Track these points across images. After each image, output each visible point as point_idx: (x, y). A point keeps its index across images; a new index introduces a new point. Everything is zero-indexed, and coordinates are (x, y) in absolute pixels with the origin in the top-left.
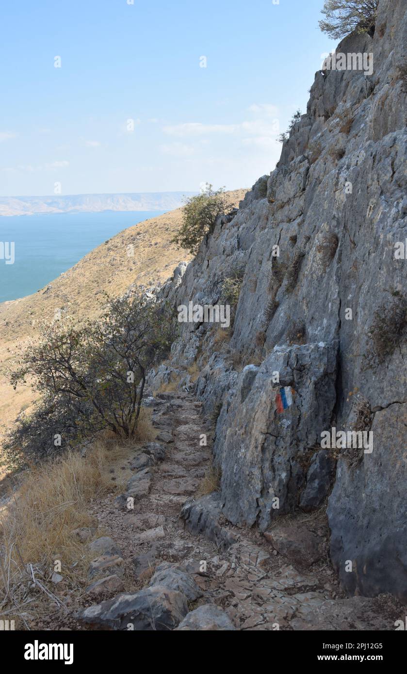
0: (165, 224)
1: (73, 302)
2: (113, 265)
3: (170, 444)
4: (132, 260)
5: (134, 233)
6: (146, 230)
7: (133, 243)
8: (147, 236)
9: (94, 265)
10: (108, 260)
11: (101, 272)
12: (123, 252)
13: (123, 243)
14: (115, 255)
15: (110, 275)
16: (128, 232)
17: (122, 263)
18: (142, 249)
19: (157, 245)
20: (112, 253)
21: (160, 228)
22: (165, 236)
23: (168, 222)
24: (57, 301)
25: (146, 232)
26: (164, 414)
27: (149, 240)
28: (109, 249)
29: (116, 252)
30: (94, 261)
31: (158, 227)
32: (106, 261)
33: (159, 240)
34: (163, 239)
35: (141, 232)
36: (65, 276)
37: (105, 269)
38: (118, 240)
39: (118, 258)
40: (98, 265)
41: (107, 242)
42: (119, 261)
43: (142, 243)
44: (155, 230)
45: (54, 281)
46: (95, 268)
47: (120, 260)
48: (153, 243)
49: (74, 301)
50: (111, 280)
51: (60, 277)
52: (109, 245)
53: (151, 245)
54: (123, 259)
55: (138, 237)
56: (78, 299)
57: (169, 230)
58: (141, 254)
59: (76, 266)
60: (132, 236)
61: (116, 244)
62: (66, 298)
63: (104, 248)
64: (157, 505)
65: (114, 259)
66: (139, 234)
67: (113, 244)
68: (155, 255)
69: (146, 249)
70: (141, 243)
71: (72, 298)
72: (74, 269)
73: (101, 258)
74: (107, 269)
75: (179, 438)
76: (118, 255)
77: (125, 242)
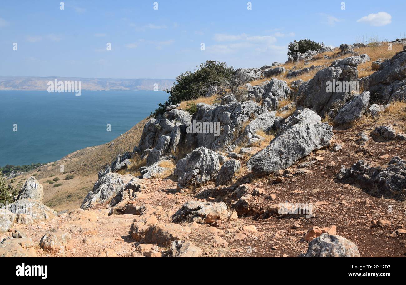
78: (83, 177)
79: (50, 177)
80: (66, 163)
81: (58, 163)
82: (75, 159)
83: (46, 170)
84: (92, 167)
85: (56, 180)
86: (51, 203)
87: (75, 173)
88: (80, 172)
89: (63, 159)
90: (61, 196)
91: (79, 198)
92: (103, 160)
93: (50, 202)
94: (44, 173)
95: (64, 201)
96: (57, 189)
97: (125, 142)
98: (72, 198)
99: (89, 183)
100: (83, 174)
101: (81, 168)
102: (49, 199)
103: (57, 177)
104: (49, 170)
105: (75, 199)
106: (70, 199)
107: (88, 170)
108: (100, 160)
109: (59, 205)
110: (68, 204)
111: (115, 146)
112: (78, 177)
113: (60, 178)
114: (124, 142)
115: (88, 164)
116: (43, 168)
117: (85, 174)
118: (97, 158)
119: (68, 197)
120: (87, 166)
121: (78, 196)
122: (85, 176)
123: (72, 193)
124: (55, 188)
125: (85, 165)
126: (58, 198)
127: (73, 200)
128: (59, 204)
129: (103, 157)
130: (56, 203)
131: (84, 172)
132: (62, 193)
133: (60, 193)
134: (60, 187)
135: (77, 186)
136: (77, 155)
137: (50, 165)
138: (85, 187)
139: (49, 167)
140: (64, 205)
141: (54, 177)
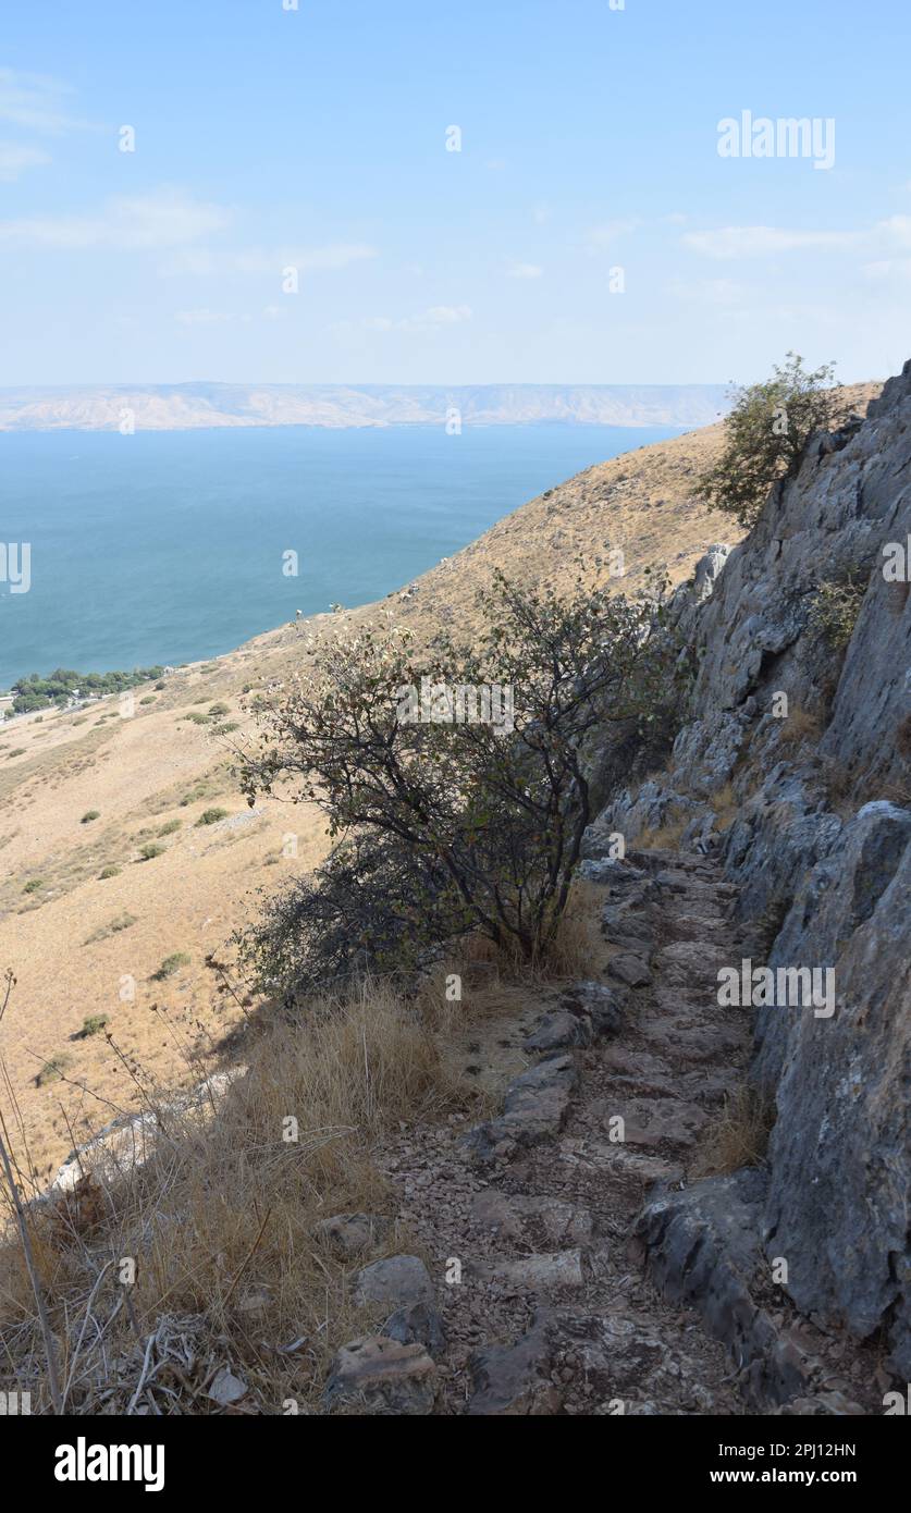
0: (684, 459)
1: (462, 626)
2: (557, 548)
3: (640, 991)
4: (603, 537)
5: (610, 476)
6: (637, 471)
7: (607, 499)
8: (641, 485)
9: (516, 544)
10: (547, 535)
11: (530, 563)
12: (583, 518)
13: (583, 498)
14: (563, 525)
15: (550, 570)
16: (596, 473)
17: (578, 543)
18: (627, 515)
19: (663, 507)
20: (557, 519)
21: (671, 468)
22: (682, 487)
23: (690, 454)
24: (427, 620)
25: (638, 476)
26: (634, 906)
27: (644, 495)
28: (551, 511)
29: (566, 518)
30: (516, 535)
31: (666, 465)
32: (543, 538)
33: (667, 496)
34: (676, 492)
35: (626, 475)
36: (450, 565)
37: (539, 555)
38: (573, 491)
39: (571, 533)
40: (525, 544)
41: (548, 494)
42: (571, 540)
43: (627, 502)
44: (659, 472)
45: (425, 576)
46: (518, 552)
47: (574, 537)
48: (652, 501)
49: (466, 623)
50: (550, 580)
51: (438, 568)
52: (552, 501)
53: (648, 506)
54: (581, 535)
55: (619, 486)
56: (474, 620)
57: (692, 472)
58: (624, 525)
59: (476, 544)
60: (605, 483)
61: (568, 500)
62: (449, 615)
63: (540, 506)
64: (577, 1172)
65: (560, 533)
66: (621, 478)
67: (561, 499)
68: (654, 530)
69: (637, 515)
70: (625, 501)
71: (461, 616)
72: (471, 552)
73: (531, 530)
74: (544, 555)
75: (666, 977)
76: (570, 525)
77: (588, 496)
79: (196, 703)
80: (247, 663)
81: (220, 664)
82: (277, 650)
83: (181, 686)
85: (219, 711)
86: (205, 787)
89: (238, 650)
93: (198, 784)
94: (176, 695)
96: (222, 741)
97: (462, 581)
102: (196, 774)
103: (221, 703)
104: (193, 687)
109: (233, 792)
113: (230, 708)
114: (457, 580)
116: (173, 679)
124: (215, 738)
128: (231, 789)
130: (219, 786)
134: (232, 736)
136: (284, 639)
137: (193, 671)
139: (193, 677)
141: (209, 705)
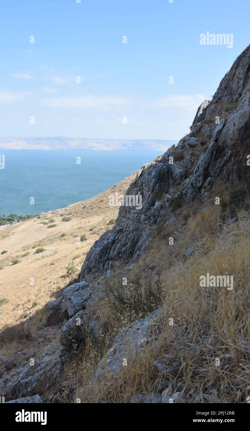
45: (119, 182)
78: (81, 219)
79: (46, 220)
81: (57, 211)
83: (45, 217)
84: (92, 208)
85: (51, 221)
86: (42, 243)
87: (73, 216)
88: (78, 214)
89: (63, 208)
90: (54, 236)
91: (74, 237)
92: (105, 202)
93: (40, 242)
95: (56, 241)
96: (51, 230)
98: (65, 237)
99: (87, 223)
100: (81, 216)
101: (79, 211)
102: (41, 239)
103: (53, 219)
105: (69, 238)
106: (63, 238)
107: (87, 212)
108: (101, 201)
110: (59, 243)
111: (119, 187)
112: (76, 220)
113: (55, 220)
115: (88, 206)
116: (43, 216)
117: (83, 216)
118: (98, 200)
119: (61, 236)
120: (86, 208)
121: (73, 235)
122: (83, 218)
123: (67, 233)
124: (49, 229)
125: (84, 207)
126: (50, 238)
127: (66, 239)
129: (105, 198)
131: (83, 215)
132: (56, 233)
133: (53, 234)
134: (54, 228)
135: (72, 226)
137: (49, 213)
138: (82, 226)
139: (49, 215)
140: (54, 244)
